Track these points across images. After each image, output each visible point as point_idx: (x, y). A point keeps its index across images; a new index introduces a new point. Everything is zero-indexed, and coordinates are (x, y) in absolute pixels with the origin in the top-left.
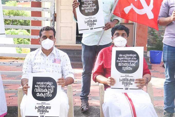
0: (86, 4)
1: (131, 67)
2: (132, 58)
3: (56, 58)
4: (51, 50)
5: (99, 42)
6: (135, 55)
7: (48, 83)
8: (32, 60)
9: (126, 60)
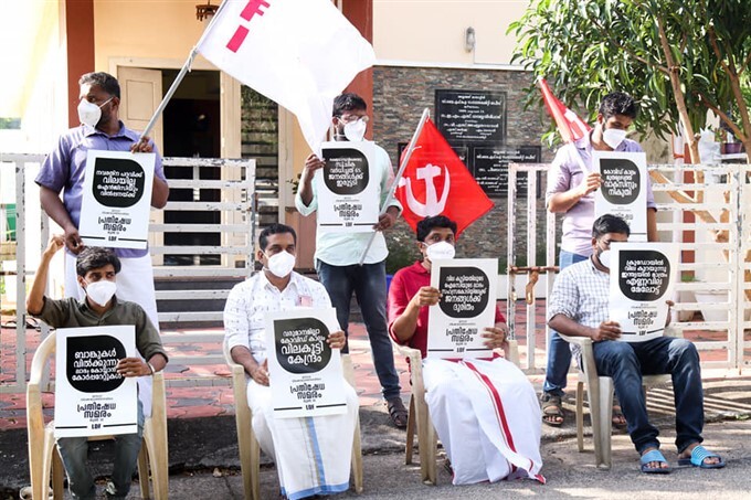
0: (339, 168)
1: (472, 304)
2: (475, 285)
3: (301, 293)
4: (288, 279)
5: (364, 258)
6: (481, 278)
7: (309, 332)
8: (248, 301)
9: (461, 289)
